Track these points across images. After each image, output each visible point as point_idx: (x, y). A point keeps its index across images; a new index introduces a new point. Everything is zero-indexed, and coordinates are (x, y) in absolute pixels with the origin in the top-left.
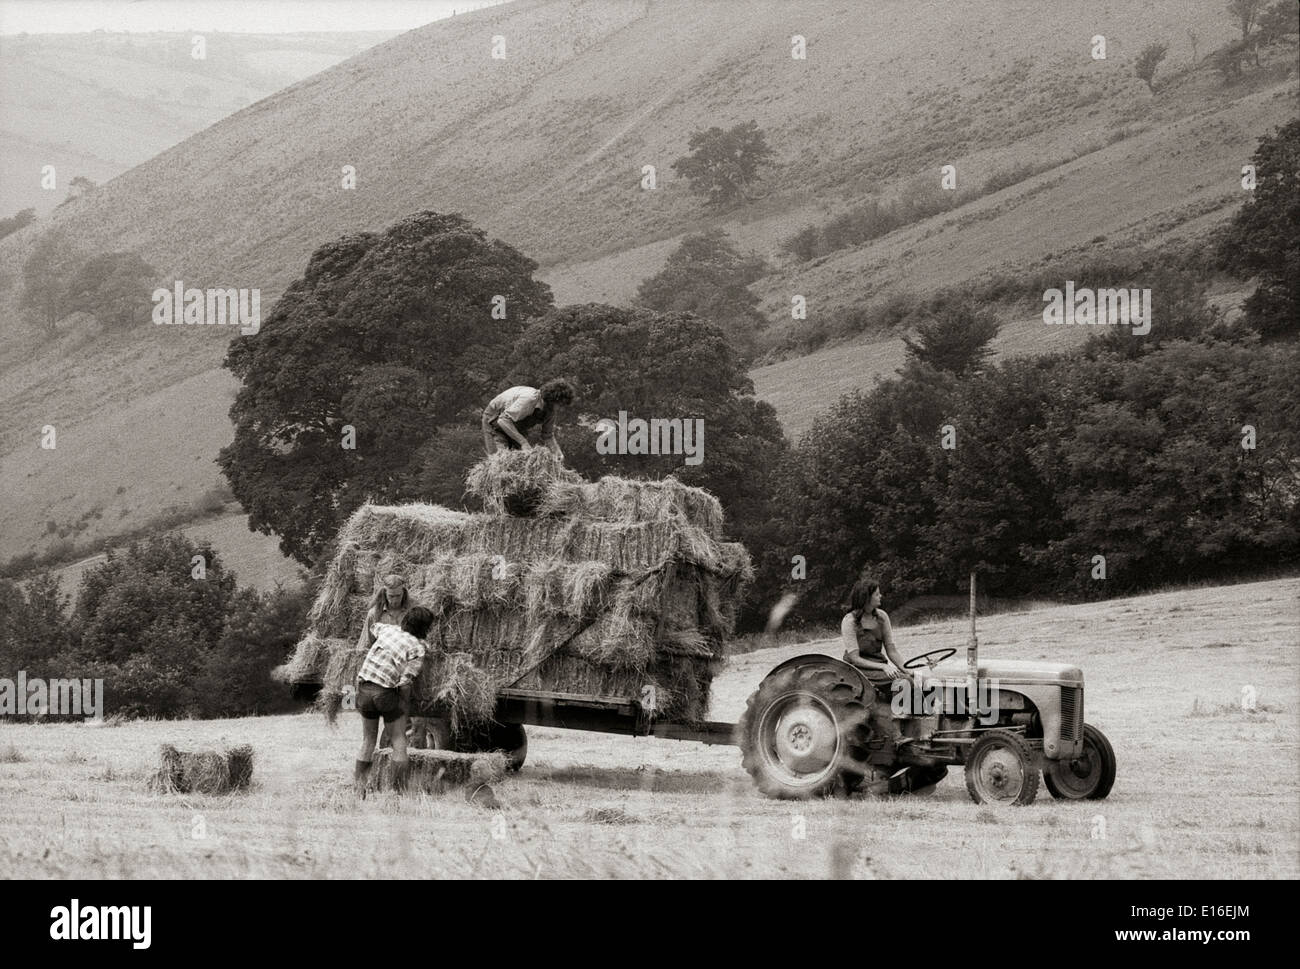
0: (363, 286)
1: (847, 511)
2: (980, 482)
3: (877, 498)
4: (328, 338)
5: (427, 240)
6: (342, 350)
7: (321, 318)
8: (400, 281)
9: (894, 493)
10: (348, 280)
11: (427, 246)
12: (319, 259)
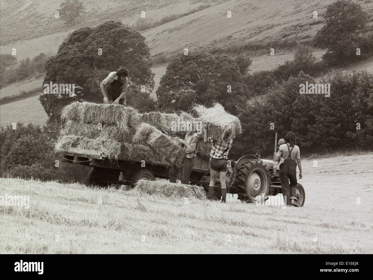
0: (93, 44)
1: (283, 119)
2: (332, 111)
3: (293, 115)
4: (82, 61)
5: (113, 30)
6: (86, 65)
7: (79, 54)
8: (106, 43)
9: (299, 114)
10: (86, 42)
11: (114, 32)
12: (74, 35)
